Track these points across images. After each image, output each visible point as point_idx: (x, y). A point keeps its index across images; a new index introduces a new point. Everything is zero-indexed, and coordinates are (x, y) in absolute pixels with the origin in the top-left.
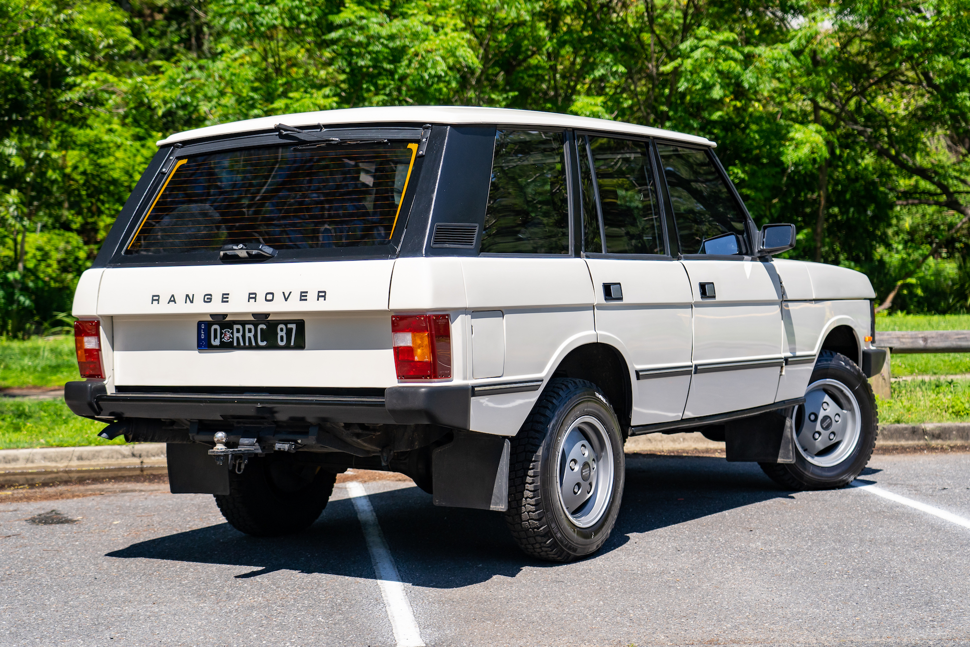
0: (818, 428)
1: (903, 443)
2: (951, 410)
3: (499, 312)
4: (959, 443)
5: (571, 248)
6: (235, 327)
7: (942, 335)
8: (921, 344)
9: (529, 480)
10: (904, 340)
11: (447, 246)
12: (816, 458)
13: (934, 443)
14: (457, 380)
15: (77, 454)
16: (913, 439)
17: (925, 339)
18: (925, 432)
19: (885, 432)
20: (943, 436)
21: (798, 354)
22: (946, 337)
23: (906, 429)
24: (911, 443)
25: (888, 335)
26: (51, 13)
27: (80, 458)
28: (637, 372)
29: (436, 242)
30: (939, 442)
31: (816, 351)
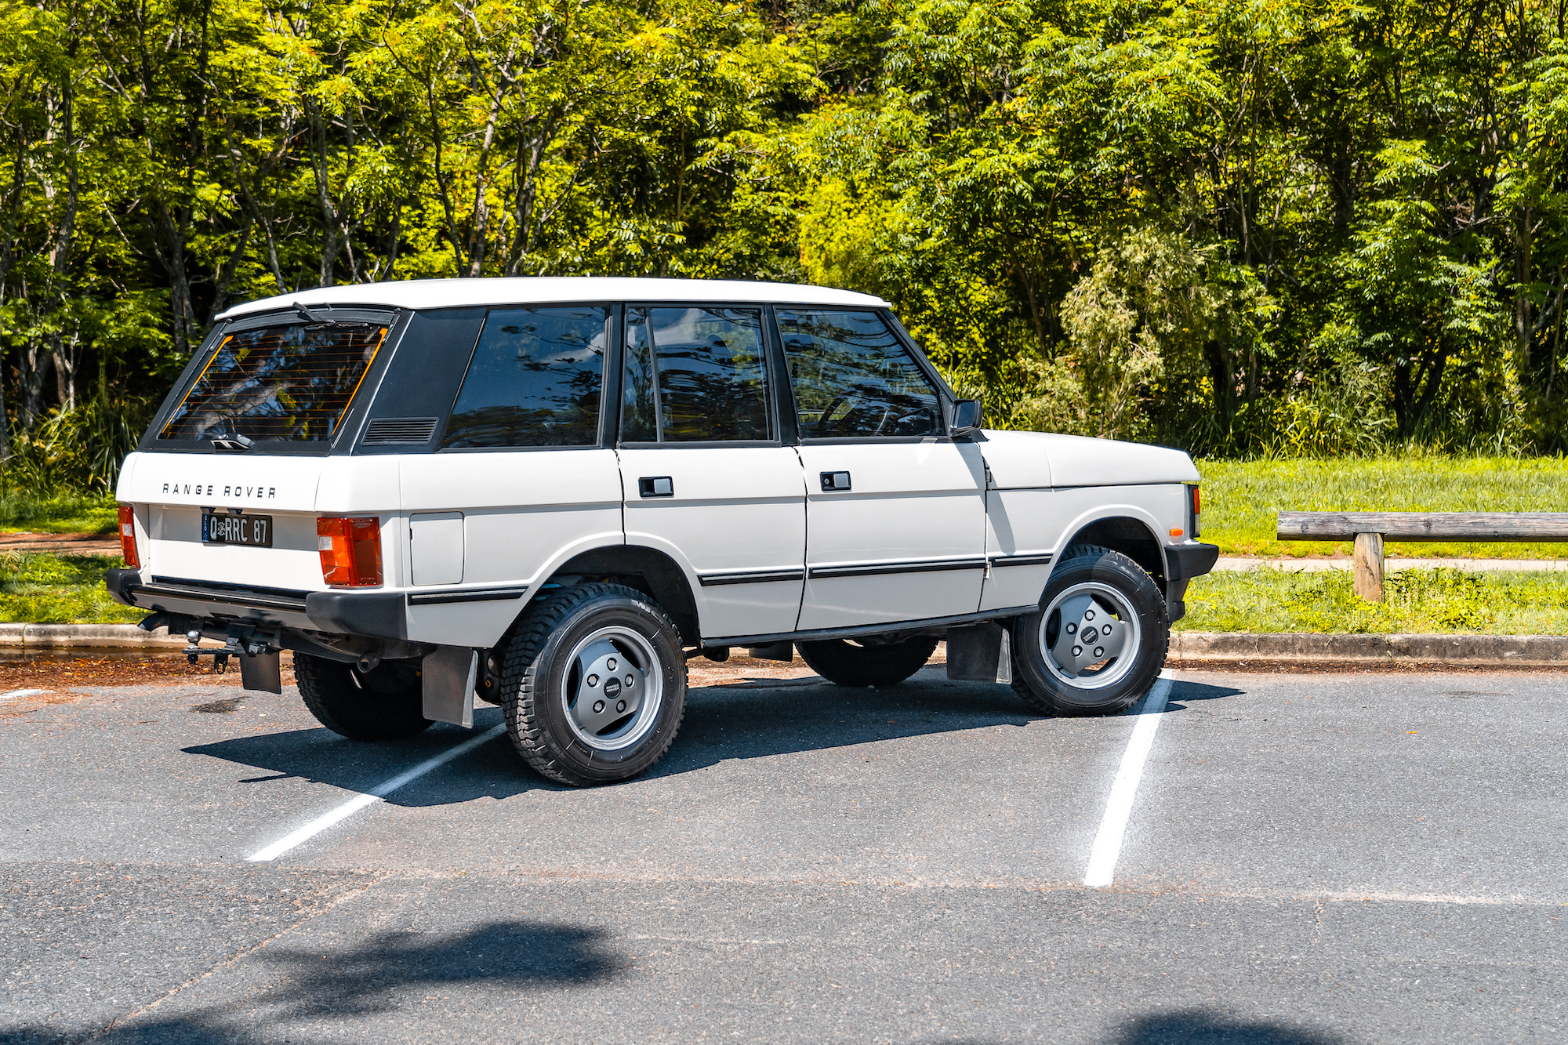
0: (1078, 641)
1: (1359, 658)
3: (461, 513)
4: (1432, 660)
5: (600, 438)
6: (227, 520)
7: (1452, 518)
8: (1423, 530)
9: (521, 695)
10: (1400, 525)
11: (386, 443)
12: (1079, 679)
13: (1399, 660)
14: (389, 587)
16: (1373, 654)
17: (1429, 523)
18: (1389, 646)
20: (1411, 651)
21: (1017, 553)
22: (1457, 521)
23: (1364, 640)
24: (1369, 659)
25: (1381, 516)
28: (700, 577)
29: (368, 439)
30: (1407, 658)
31: (1056, 549)
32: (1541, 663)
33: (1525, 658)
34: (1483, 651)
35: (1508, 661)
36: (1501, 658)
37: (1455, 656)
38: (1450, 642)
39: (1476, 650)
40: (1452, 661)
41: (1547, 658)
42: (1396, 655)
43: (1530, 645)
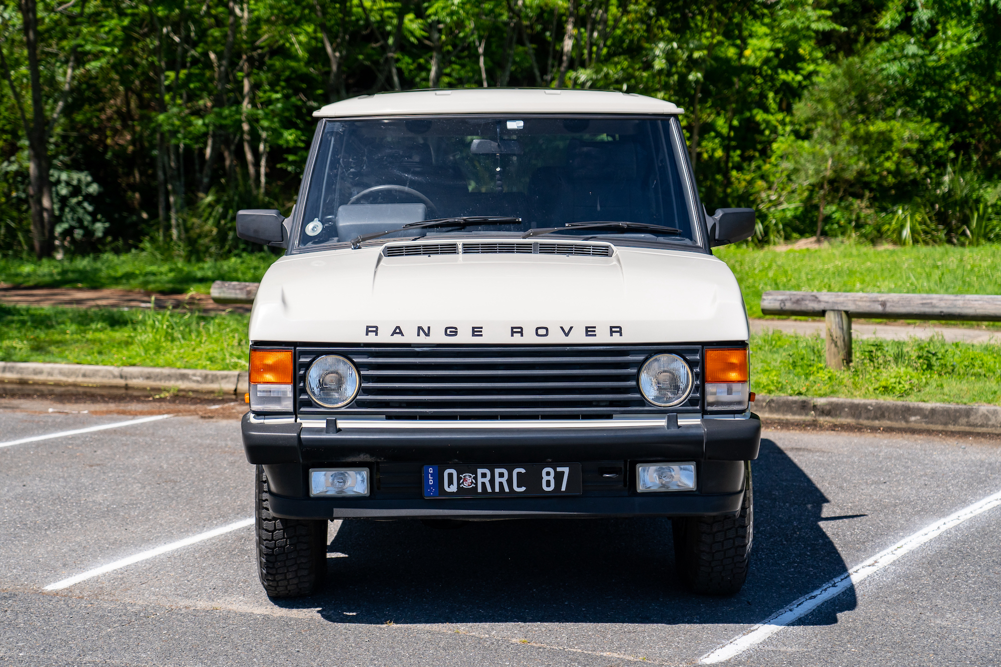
8: (879, 308)
10: (860, 303)
15: (82, 371)
16: (800, 414)
17: (884, 304)
19: (773, 405)
20: (833, 412)
25: (846, 296)
27: (84, 375)
30: (828, 418)
32: (940, 428)
33: (927, 423)
34: (892, 416)
35: (912, 425)
36: (907, 421)
37: (868, 418)
38: (865, 407)
39: (886, 414)
40: (865, 422)
41: (946, 424)
42: (819, 415)
43: (933, 411)
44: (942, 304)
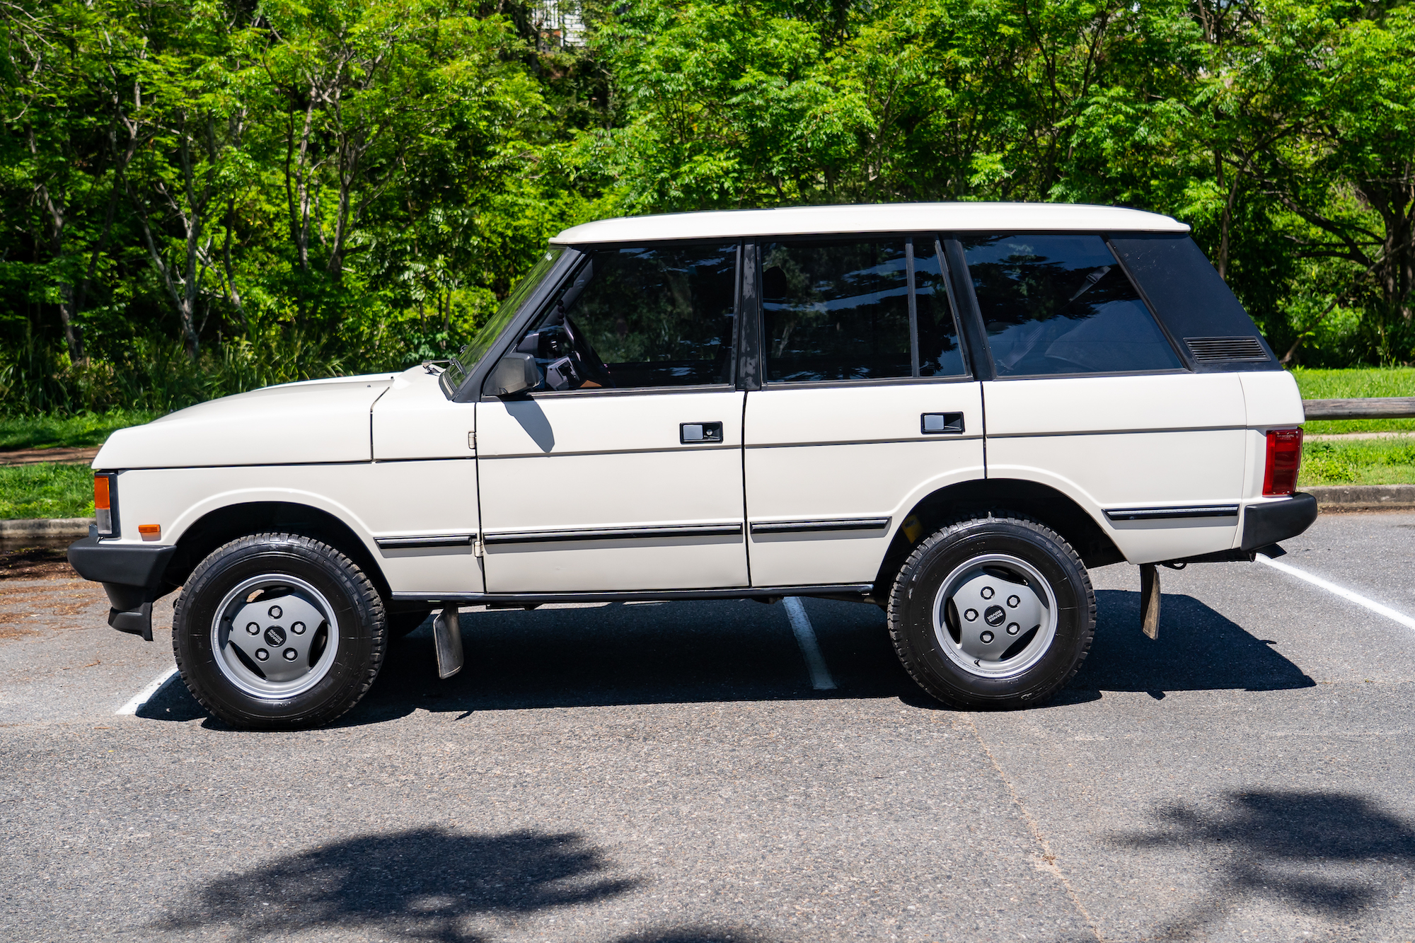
2: (1325, 474)
7: (1319, 403)
22: (1324, 405)
26: (474, 87)
33: (1396, 501)
36: (1379, 501)
43: (1399, 491)
44: (1349, 405)
